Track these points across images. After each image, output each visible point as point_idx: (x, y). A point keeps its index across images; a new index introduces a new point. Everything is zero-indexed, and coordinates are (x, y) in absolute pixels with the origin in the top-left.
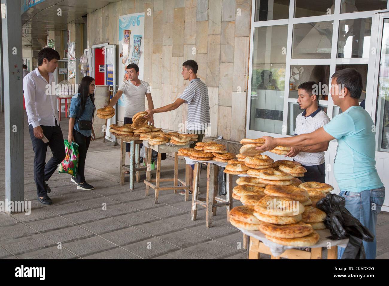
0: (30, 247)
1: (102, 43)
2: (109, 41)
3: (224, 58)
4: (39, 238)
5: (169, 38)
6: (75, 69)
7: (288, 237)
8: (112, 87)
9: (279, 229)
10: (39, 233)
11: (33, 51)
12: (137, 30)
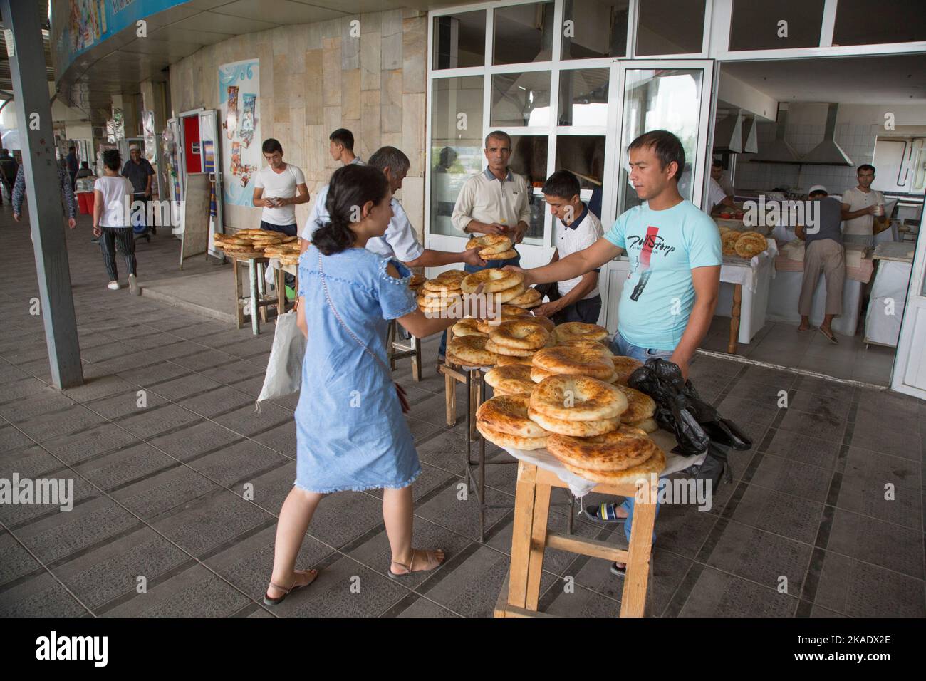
0: (97, 450)
1: (194, 109)
2: (205, 105)
3: (386, 127)
4: (111, 432)
5: (299, 96)
6: (155, 152)
7: (617, 468)
8: (214, 175)
9: (596, 453)
10: (110, 421)
11: (94, 128)
12: (248, 86)
